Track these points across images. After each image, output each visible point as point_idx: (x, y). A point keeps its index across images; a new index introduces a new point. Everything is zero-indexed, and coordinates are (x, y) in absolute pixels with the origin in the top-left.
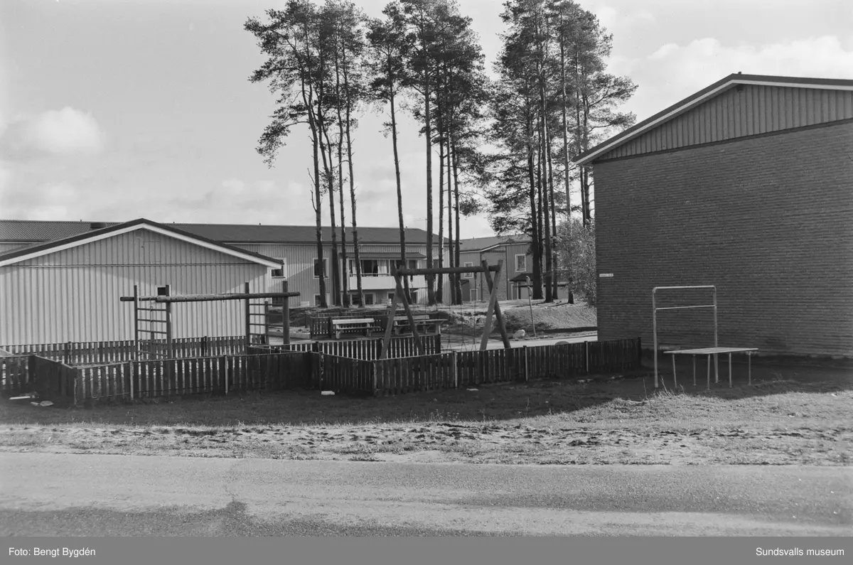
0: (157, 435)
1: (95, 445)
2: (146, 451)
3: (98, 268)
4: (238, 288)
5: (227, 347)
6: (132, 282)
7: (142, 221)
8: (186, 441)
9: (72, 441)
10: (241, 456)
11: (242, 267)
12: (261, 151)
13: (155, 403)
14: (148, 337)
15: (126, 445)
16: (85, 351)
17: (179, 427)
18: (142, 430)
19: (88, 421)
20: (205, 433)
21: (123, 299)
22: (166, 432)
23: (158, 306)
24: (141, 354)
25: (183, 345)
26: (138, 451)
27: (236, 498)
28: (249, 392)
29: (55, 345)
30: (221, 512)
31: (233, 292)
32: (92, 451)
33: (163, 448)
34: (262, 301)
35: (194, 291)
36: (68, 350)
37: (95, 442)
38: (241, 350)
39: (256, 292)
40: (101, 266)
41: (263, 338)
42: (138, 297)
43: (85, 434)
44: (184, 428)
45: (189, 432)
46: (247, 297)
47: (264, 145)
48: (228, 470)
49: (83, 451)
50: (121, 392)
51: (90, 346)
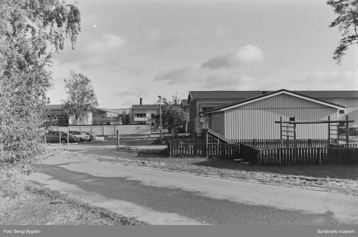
0: (292, 179)
1: (267, 181)
2: (288, 185)
3: (266, 110)
4: (324, 118)
5: (320, 144)
6: (279, 115)
7: (283, 90)
8: (305, 183)
9: (258, 179)
10: (330, 192)
11: (326, 109)
12: (334, 58)
13: (289, 166)
14: (286, 138)
15: (280, 182)
16: (261, 143)
17: (301, 177)
18: (286, 177)
19: (264, 171)
20: (313, 180)
21: (276, 122)
22: (295, 178)
23: (290, 125)
24: (283, 145)
25: (301, 142)
26: (285, 185)
27: (329, 209)
28: (330, 164)
29: (249, 140)
30: (323, 215)
31: (322, 120)
32: (267, 183)
33: (295, 185)
34: (335, 124)
35: (305, 119)
36: (254, 142)
37: (267, 180)
38: (326, 145)
39: (333, 120)
40: (267, 109)
41: (336, 141)
42: (282, 122)
43: (263, 176)
44: (303, 177)
45: (305, 179)
46: (329, 122)
47: (336, 55)
48: (325, 197)
49: (263, 183)
50: (276, 160)
51: (263, 141)
